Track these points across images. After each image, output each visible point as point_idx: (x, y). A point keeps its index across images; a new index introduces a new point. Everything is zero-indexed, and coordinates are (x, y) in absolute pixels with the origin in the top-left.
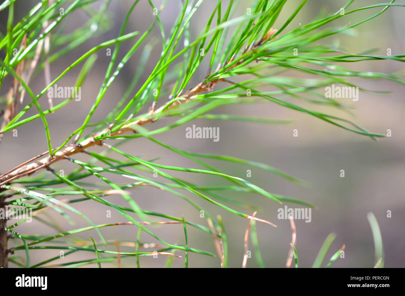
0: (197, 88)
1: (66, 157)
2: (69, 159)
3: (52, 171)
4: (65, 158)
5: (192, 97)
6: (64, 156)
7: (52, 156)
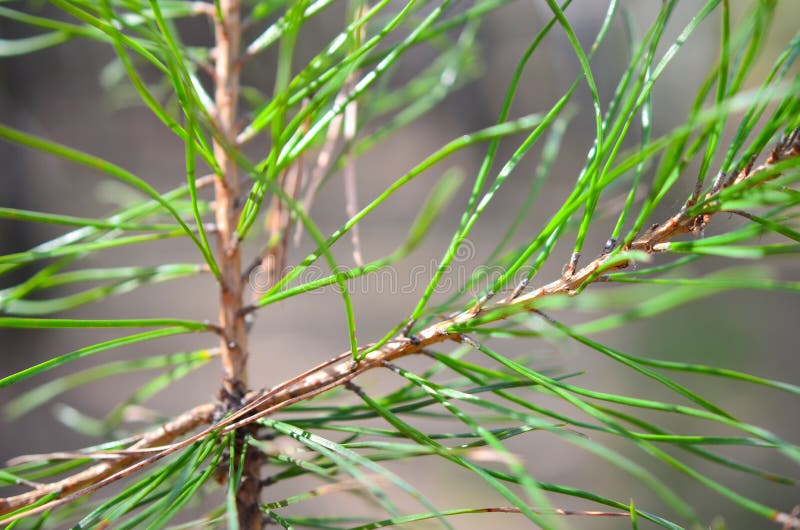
0: (668, 224)
1: (386, 362)
2: (392, 368)
3: (357, 390)
4: (383, 365)
5: (658, 246)
6: (383, 362)
7: (358, 361)
